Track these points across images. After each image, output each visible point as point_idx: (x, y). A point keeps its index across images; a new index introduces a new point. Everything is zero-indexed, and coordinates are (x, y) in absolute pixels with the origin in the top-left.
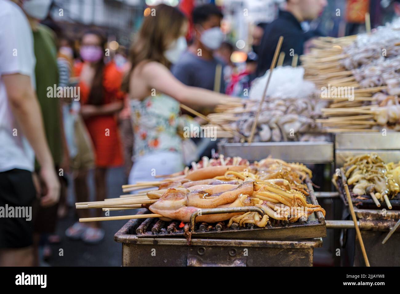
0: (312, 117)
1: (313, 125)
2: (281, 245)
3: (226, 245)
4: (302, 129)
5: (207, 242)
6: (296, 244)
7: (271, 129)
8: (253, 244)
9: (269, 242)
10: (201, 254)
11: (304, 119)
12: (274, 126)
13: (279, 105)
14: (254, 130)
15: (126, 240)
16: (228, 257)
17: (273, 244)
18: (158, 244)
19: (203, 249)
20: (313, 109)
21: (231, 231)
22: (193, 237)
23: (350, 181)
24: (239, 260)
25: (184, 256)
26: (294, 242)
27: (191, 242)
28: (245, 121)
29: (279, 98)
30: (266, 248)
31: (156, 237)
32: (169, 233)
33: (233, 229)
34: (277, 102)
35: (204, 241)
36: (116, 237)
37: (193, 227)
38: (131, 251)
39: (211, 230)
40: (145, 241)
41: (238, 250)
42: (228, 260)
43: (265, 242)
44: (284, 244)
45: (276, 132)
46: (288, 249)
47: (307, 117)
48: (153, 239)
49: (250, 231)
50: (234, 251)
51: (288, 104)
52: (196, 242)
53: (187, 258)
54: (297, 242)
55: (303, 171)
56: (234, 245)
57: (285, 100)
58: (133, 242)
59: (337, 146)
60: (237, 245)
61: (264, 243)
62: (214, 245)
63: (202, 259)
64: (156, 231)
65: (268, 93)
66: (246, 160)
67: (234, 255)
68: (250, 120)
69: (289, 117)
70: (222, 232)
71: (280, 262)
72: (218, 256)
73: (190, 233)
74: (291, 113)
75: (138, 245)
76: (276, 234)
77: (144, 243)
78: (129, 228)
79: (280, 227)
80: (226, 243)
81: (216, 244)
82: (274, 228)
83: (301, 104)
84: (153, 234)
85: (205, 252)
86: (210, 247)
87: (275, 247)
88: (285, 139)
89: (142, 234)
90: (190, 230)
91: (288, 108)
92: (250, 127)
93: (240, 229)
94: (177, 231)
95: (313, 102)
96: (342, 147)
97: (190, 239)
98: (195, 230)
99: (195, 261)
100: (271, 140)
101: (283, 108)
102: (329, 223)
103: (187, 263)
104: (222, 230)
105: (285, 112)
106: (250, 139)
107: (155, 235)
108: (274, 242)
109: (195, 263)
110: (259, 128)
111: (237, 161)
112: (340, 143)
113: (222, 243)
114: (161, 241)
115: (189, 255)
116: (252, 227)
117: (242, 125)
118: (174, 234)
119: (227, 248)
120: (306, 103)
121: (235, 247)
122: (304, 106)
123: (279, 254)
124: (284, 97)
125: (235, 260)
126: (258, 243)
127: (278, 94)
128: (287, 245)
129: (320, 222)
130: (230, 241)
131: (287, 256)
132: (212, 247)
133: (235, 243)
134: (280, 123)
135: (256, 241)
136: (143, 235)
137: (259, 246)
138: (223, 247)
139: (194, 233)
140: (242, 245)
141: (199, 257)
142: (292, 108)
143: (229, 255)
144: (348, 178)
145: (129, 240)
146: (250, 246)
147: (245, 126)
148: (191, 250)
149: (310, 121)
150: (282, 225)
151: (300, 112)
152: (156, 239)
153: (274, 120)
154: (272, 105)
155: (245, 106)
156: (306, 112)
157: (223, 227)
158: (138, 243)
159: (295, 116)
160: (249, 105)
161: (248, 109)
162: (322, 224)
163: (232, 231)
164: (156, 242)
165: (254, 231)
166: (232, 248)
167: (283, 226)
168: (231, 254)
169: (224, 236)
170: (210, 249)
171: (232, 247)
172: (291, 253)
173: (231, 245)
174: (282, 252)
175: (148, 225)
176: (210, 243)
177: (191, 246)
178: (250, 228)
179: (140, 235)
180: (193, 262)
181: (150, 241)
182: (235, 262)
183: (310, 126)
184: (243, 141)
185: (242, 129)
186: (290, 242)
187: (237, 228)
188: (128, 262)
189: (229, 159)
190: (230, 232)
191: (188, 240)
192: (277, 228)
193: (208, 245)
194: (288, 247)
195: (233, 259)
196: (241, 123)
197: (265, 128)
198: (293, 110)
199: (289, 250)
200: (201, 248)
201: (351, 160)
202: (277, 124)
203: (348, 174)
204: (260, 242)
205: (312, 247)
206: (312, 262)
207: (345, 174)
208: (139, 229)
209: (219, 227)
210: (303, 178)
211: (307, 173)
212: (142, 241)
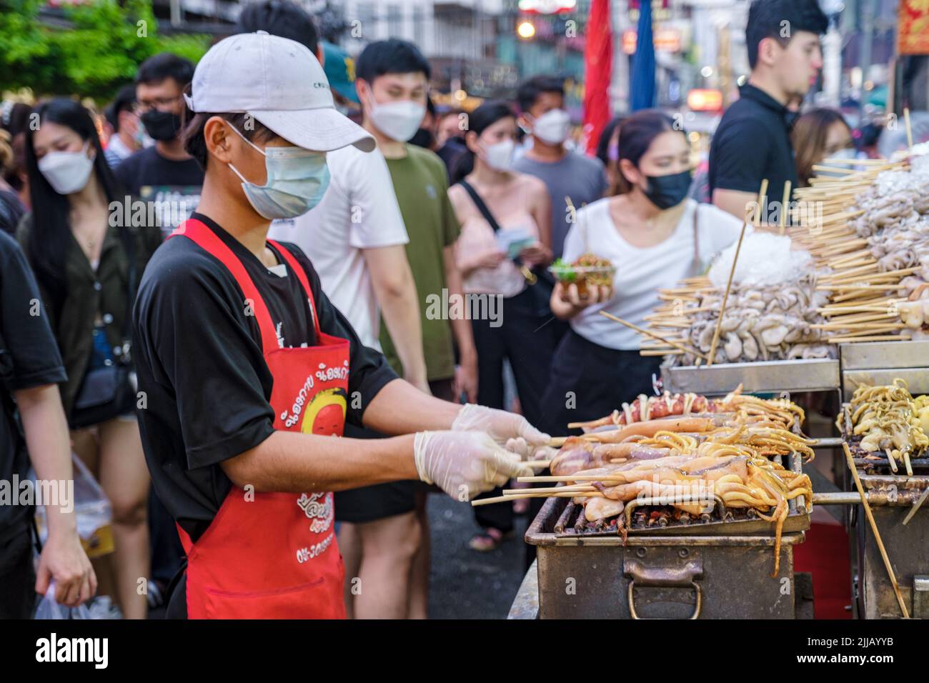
0: (806, 318)
1: (807, 331)
2: (747, 542)
3: (674, 544)
4: (789, 338)
5: (649, 541)
6: (768, 540)
7: (742, 340)
8: (710, 542)
9: (731, 538)
10: (641, 556)
11: (793, 321)
12: (747, 335)
13: (753, 299)
14: (716, 341)
15: (541, 541)
16: (678, 559)
17: (736, 541)
18: (584, 545)
19: (644, 550)
20: (808, 303)
21: (679, 526)
22: (630, 534)
23: (858, 429)
24: (692, 562)
25: (618, 559)
26: (766, 538)
27: (627, 542)
28: (702, 328)
29: (753, 287)
30: (729, 546)
31: (581, 536)
32: (597, 530)
33: (682, 524)
34: (751, 293)
35: (643, 540)
36: (528, 538)
37: (629, 523)
38: (549, 555)
39: (653, 525)
40: (566, 542)
41: (690, 551)
42: (678, 563)
43: (726, 538)
44: (752, 541)
45: (750, 343)
46: (758, 546)
47: (798, 317)
48: (576, 539)
49: (705, 526)
50: (686, 550)
51: (767, 296)
52: (634, 542)
53: (622, 562)
54: (769, 538)
55: (791, 411)
56: (685, 544)
57: (761, 290)
58: (552, 543)
59: (845, 366)
60: (689, 544)
61: (725, 540)
62: (658, 544)
63: (643, 563)
64: (580, 529)
65: (734, 279)
66: (703, 397)
67: (685, 556)
68: (710, 325)
69: (770, 317)
70: (667, 527)
71: (749, 564)
72: (664, 558)
73: (625, 530)
74: (772, 311)
75: (558, 547)
76: (741, 528)
77: (565, 544)
78: (542, 522)
79: (745, 520)
80: (673, 542)
81: (660, 542)
82: (737, 521)
83: (787, 295)
84: (577, 532)
85: (647, 553)
86: (652, 547)
87: (740, 544)
88: (765, 355)
89: (563, 532)
90: (625, 526)
91: (767, 304)
92: (711, 336)
93: (691, 524)
94: (608, 527)
95: (808, 292)
96: (853, 366)
97: (626, 539)
98: (632, 526)
99: (634, 566)
100: (743, 357)
101: (761, 304)
102: (824, 497)
103: (623, 568)
104: (667, 525)
105: (764, 311)
106: (710, 357)
107: (579, 534)
108: (739, 538)
109: (634, 569)
110: (723, 339)
111: (690, 399)
112: (849, 360)
113: (669, 541)
114: (587, 541)
115: (626, 558)
116: (708, 520)
117: (698, 335)
118: (605, 532)
119: (676, 548)
120: (796, 294)
121: (687, 546)
122: (793, 298)
123: (747, 553)
124: (761, 285)
125: (687, 563)
126: (717, 541)
127: (749, 281)
128: (756, 542)
129: (799, 512)
130: (679, 538)
131: (758, 555)
132: (656, 547)
133: (686, 541)
134: (755, 329)
135: (714, 538)
136: (563, 534)
137: (718, 544)
138: (670, 546)
139: (630, 530)
140: (695, 544)
141: (640, 561)
142: (774, 303)
143: (679, 555)
144: (855, 424)
145: (546, 541)
146: (706, 544)
147: (702, 335)
148: (628, 551)
149: (803, 324)
150: (747, 516)
151: (786, 311)
152: (580, 539)
153: (745, 325)
154: (742, 300)
155: (700, 301)
156: (796, 309)
157: (668, 521)
158: (558, 544)
159: (780, 317)
160: (707, 298)
161: (704, 307)
162: (802, 514)
163: (682, 526)
164: (581, 543)
165: (710, 526)
166: (683, 548)
167: (750, 518)
168: (681, 555)
169: (672, 532)
170: (654, 549)
171: (683, 546)
172: (762, 551)
173: (681, 544)
174: (750, 550)
175: (568, 519)
176: (653, 541)
177: (629, 547)
178: (704, 522)
179: (559, 535)
180: (631, 567)
181: (573, 542)
182: (687, 565)
183: (802, 332)
184: (698, 361)
185: (697, 341)
186: (760, 538)
187: (688, 521)
188: (545, 569)
189: (677, 396)
190: (678, 528)
191: (623, 540)
192: (741, 521)
193: (649, 544)
194: (758, 544)
195: (684, 561)
196: (696, 331)
197: (733, 338)
198: (775, 307)
199: (759, 548)
200: (641, 549)
201: (862, 393)
202: (749, 331)
203: (855, 418)
204: (719, 538)
205: (789, 543)
206: (791, 563)
207: (851, 416)
208: (558, 527)
209: (663, 521)
210: (789, 424)
211: (797, 414)
212: (562, 542)
